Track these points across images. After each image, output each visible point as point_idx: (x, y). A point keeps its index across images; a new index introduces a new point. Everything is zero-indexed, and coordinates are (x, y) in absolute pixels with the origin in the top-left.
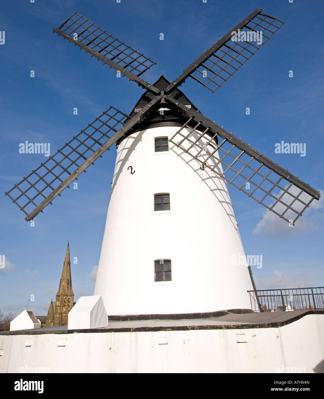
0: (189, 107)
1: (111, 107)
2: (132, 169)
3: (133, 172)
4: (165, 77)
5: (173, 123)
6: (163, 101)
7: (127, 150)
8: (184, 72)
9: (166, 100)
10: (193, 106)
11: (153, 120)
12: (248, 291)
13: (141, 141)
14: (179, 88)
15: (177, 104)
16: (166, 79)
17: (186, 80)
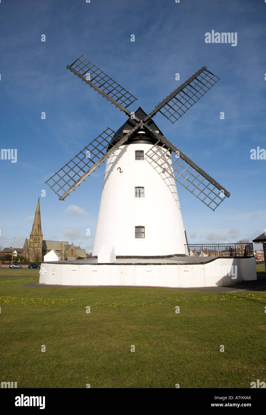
0: (157, 132)
1: (108, 128)
2: (120, 170)
3: (121, 172)
4: (142, 108)
5: (147, 141)
6: (142, 127)
7: (116, 157)
8: (156, 107)
9: (144, 127)
10: (160, 131)
11: (134, 139)
12: (184, 245)
13: (126, 152)
14: (152, 118)
15: (151, 130)
16: (142, 109)
17: (157, 114)
